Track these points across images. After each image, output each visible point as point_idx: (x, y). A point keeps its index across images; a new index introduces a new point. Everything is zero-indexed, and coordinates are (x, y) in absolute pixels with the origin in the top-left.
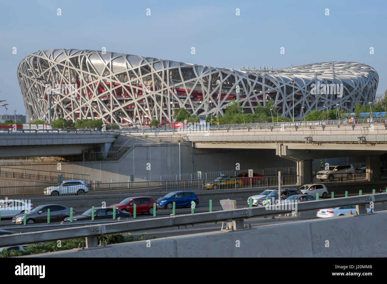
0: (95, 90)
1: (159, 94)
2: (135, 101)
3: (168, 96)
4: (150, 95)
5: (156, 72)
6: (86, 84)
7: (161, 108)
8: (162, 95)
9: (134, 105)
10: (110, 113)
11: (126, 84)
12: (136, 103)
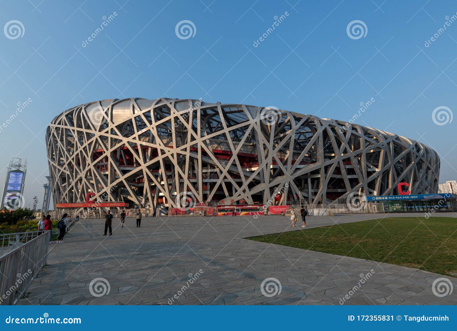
0: (90, 154)
1: (183, 153)
2: (144, 167)
3: (199, 156)
4: (168, 154)
5: (178, 114)
6: (80, 148)
7: (185, 177)
8: (188, 154)
9: (143, 174)
10: (107, 189)
11: (130, 139)
12: (145, 170)
